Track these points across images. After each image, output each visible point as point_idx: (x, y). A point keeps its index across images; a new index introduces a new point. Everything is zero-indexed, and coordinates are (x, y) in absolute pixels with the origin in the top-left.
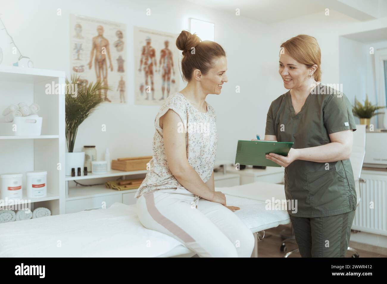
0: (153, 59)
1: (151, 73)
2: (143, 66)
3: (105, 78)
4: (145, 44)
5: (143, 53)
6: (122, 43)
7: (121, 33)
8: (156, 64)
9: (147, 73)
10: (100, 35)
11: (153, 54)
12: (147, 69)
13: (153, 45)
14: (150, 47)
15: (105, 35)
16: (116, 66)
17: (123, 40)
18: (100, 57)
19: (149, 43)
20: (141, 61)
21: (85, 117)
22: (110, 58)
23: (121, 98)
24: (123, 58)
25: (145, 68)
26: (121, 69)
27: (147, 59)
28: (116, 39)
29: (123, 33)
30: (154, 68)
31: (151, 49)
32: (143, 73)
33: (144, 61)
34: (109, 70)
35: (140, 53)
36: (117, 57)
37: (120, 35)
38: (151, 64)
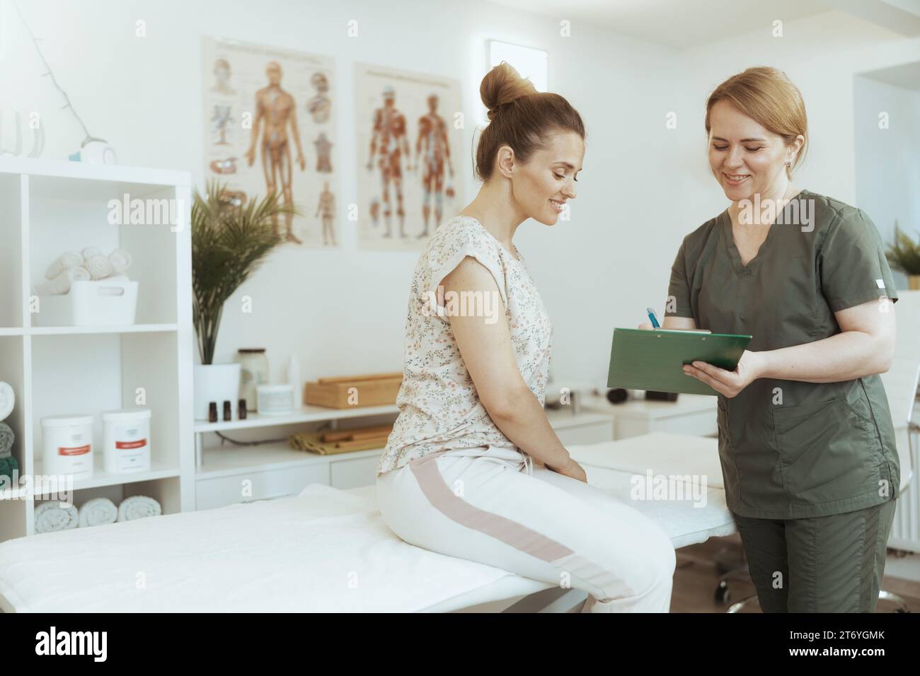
0: (401, 139)
1: (397, 172)
2: (378, 157)
3: (287, 186)
4: (380, 104)
5: (378, 126)
6: (327, 102)
7: (324, 80)
8: (407, 151)
9: (386, 173)
10: (275, 85)
11: (399, 128)
12: (387, 164)
13: (401, 107)
14: (394, 111)
15: (285, 84)
16: (312, 157)
17: (329, 94)
18: (273, 138)
19: (389, 102)
20: (373, 146)
21: (240, 281)
22: (297, 138)
23: (325, 233)
24: (330, 138)
25: (381, 162)
26: (324, 165)
27: (386, 140)
28: (312, 93)
29: (329, 78)
30: (404, 162)
31: (396, 115)
32: (377, 173)
33: (379, 144)
34: (296, 167)
35: (370, 125)
36: (315, 137)
37: (321, 83)
38: (397, 153)
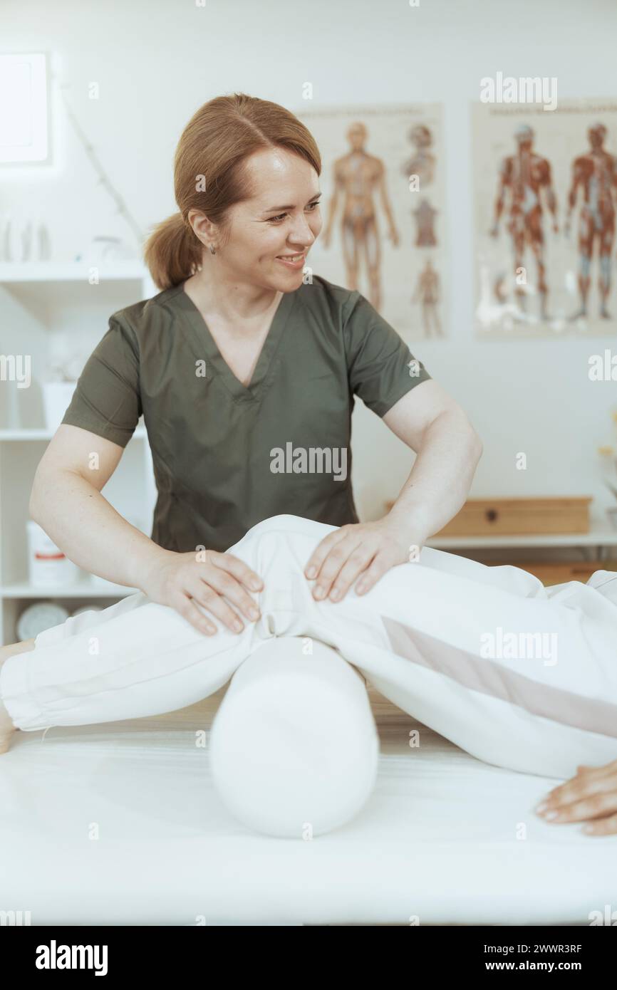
0: (543, 192)
1: (537, 236)
2: (506, 218)
3: (374, 270)
4: (511, 149)
5: (507, 179)
6: (431, 159)
7: (426, 132)
8: (553, 207)
10: (358, 150)
11: (543, 175)
12: (521, 225)
13: (542, 149)
14: (532, 155)
15: (372, 147)
16: (408, 229)
17: (435, 150)
18: (356, 212)
19: (525, 144)
20: (500, 206)
22: (388, 211)
24: (435, 204)
25: (512, 227)
26: (426, 237)
27: (520, 196)
28: (409, 151)
29: (433, 129)
30: (547, 222)
31: (535, 162)
32: (506, 239)
33: (508, 201)
34: (386, 245)
35: (494, 180)
36: (413, 204)
37: (423, 137)
38: (538, 210)
